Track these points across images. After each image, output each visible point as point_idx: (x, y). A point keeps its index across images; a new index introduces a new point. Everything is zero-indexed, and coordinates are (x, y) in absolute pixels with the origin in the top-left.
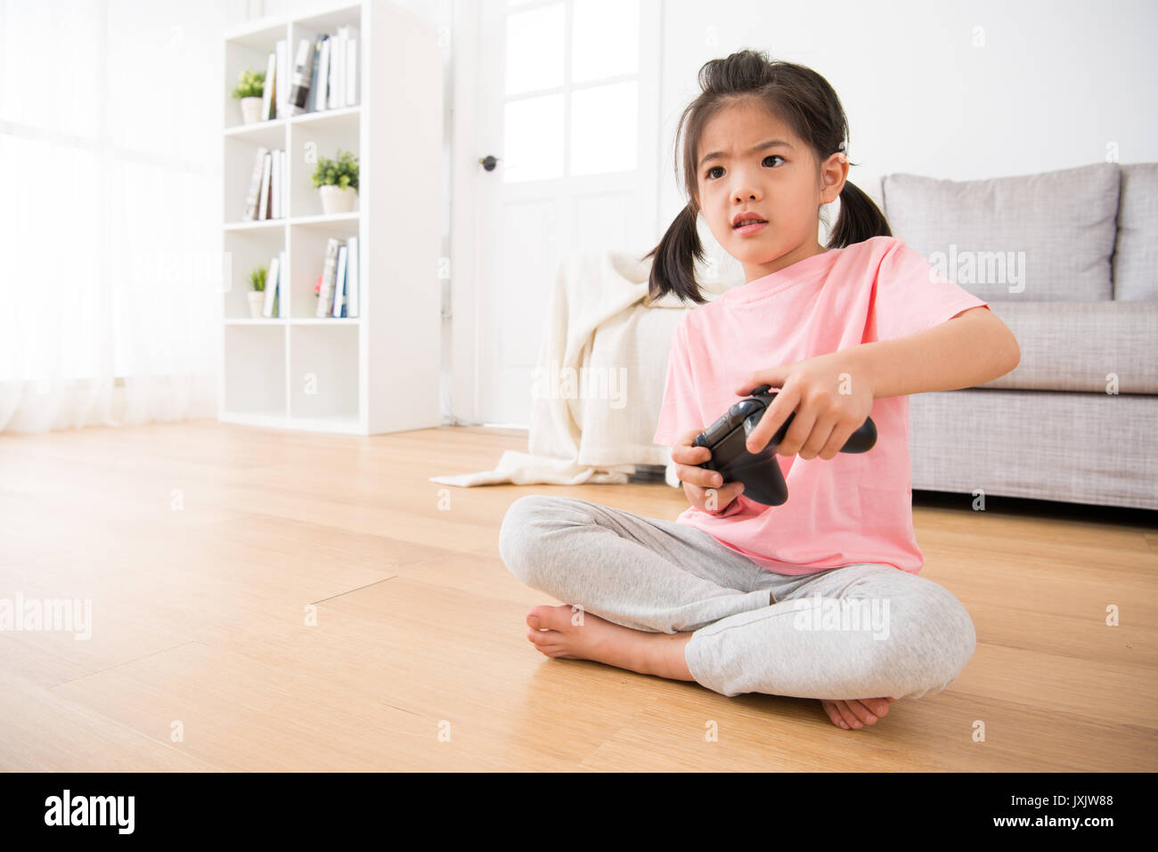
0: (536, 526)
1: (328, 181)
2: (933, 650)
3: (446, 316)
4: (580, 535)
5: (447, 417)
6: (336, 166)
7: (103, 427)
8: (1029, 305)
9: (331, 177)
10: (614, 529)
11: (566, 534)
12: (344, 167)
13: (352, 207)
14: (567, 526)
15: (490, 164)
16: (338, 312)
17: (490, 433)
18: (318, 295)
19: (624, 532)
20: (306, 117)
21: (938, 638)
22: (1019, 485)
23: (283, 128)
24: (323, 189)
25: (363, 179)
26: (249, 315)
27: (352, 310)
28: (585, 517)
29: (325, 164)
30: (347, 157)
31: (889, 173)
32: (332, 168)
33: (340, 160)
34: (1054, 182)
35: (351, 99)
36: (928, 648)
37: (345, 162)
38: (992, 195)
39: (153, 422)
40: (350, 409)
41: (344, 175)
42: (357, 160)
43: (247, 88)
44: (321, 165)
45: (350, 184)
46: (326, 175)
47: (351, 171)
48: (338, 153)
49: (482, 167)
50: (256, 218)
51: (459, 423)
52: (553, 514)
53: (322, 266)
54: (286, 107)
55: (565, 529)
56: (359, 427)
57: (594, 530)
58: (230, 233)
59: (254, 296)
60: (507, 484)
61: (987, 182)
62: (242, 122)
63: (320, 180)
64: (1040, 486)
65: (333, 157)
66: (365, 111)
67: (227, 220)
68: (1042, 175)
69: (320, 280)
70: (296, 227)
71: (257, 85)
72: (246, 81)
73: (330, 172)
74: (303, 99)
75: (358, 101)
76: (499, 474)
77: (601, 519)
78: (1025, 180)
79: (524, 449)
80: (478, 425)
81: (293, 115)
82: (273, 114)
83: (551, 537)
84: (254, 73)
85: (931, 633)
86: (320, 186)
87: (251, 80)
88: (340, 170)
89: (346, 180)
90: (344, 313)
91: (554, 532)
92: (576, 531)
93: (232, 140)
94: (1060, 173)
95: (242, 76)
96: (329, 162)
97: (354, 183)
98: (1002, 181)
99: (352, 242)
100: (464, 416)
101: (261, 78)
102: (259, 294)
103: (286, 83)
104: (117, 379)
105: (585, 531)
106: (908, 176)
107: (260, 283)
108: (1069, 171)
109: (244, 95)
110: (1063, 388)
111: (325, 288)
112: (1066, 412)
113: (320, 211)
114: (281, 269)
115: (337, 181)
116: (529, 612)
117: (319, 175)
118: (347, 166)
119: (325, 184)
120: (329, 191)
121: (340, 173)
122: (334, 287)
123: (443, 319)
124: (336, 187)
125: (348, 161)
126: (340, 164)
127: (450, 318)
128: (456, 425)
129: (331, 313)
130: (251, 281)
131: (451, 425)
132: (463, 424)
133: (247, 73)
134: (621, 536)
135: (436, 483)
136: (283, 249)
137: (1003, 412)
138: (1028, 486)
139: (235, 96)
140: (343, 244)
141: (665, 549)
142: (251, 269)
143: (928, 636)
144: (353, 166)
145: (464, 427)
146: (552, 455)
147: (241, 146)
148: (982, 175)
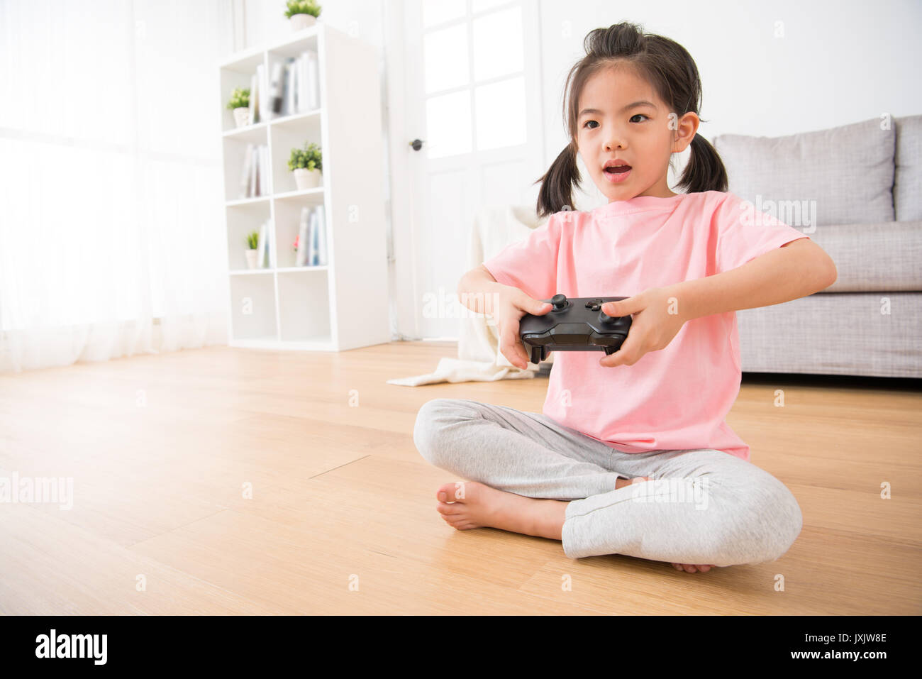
0: (437, 421)
1: (300, 165)
2: (768, 534)
3: (391, 260)
4: (469, 427)
5: (395, 335)
6: (305, 154)
7: (146, 354)
8: (832, 228)
9: (301, 162)
10: (498, 422)
11: (459, 426)
12: (311, 155)
13: (318, 183)
14: (459, 420)
15: (417, 145)
16: (311, 260)
17: (428, 345)
18: (296, 250)
19: (506, 424)
20: (281, 120)
21: (772, 524)
22: (832, 365)
23: (264, 129)
24: (297, 171)
25: (325, 163)
26: (247, 268)
27: (322, 259)
28: (473, 413)
29: (297, 153)
30: (312, 147)
31: (718, 135)
32: (302, 156)
33: (307, 150)
34: (845, 133)
35: (314, 104)
36: (764, 533)
37: (311, 151)
38: (798, 145)
39: (182, 349)
40: (326, 334)
41: (311, 160)
42: (319, 149)
43: (237, 101)
44: (294, 154)
45: (316, 167)
46: (297, 161)
47: (316, 157)
48: (306, 144)
49: (411, 148)
50: (249, 195)
51: (405, 339)
52: (450, 412)
53: (297, 228)
54: (266, 112)
55: (458, 423)
56: (332, 345)
57: (480, 423)
58: (229, 208)
59: (250, 253)
60: (445, 382)
61: (794, 137)
62: (235, 126)
63: (294, 165)
64: (848, 365)
65: (302, 147)
66: (324, 112)
67: (228, 198)
68: (836, 129)
69: (297, 239)
70: (278, 201)
71: (244, 99)
72: (236, 97)
73: (301, 159)
74: (278, 106)
75: (318, 105)
76: (438, 375)
77: (487, 415)
78: (823, 133)
79: (455, 356)
80: (417, 340)
81: (272, 119)
82: (257, 118)
83: (447, 429)
84: (242, 90)
85: (766, 520)
86: (293, 170)
87: (240, 95)
88: (308, 156)
89: (312, 164)
90: (316, 262)
91: (450, 425)
92: (467, 424)
93: (228, 140)
94: (849, 127)
95: (233, 93)
96: (300, 152)
97: (318, 166)
98: (805, 135)
99: (319, 209)
100: (407, 334)
101: (247, 93)
102: (253, 251)
103: (264, 94)
104: (155, 319)
105: (473, 424)
106: (733, 136)
107: (254, 243)
108: (856, 125)
109: (235, 106)
110: (862, 289)
111: (301, 245)
112: (865, 308)
113: (295, 188)
114: (269, 232)
115: (306, 165)
116: (438, 489)
117: (293, 161)
118: (313, 153)
119: (297, 168)
120: (300, 172)
121: (308, 159)
122: (307, 243)
123: (389, 262)
124: (305, 170)
125: (313, 149)
126: (308, 153)
127: (394, 261)
128: (402, 341)
129: (306, 263)
130: (247, 242)
131: (398, 341)
132: (407, 339)
133: (237, 90)
134: (504, 427)
135: (392, 384)
136: (269, 216)
137: (817, 311)
138: (838, 366)
139: (228, 108)
140: (313, 211)
141: (540, 436)
142: (247, 234)
143: (765, 523)
144: (317, 154)
145: (409, 341)
146: (476, 359)
147: (235, 144)
148: (790, 132)
